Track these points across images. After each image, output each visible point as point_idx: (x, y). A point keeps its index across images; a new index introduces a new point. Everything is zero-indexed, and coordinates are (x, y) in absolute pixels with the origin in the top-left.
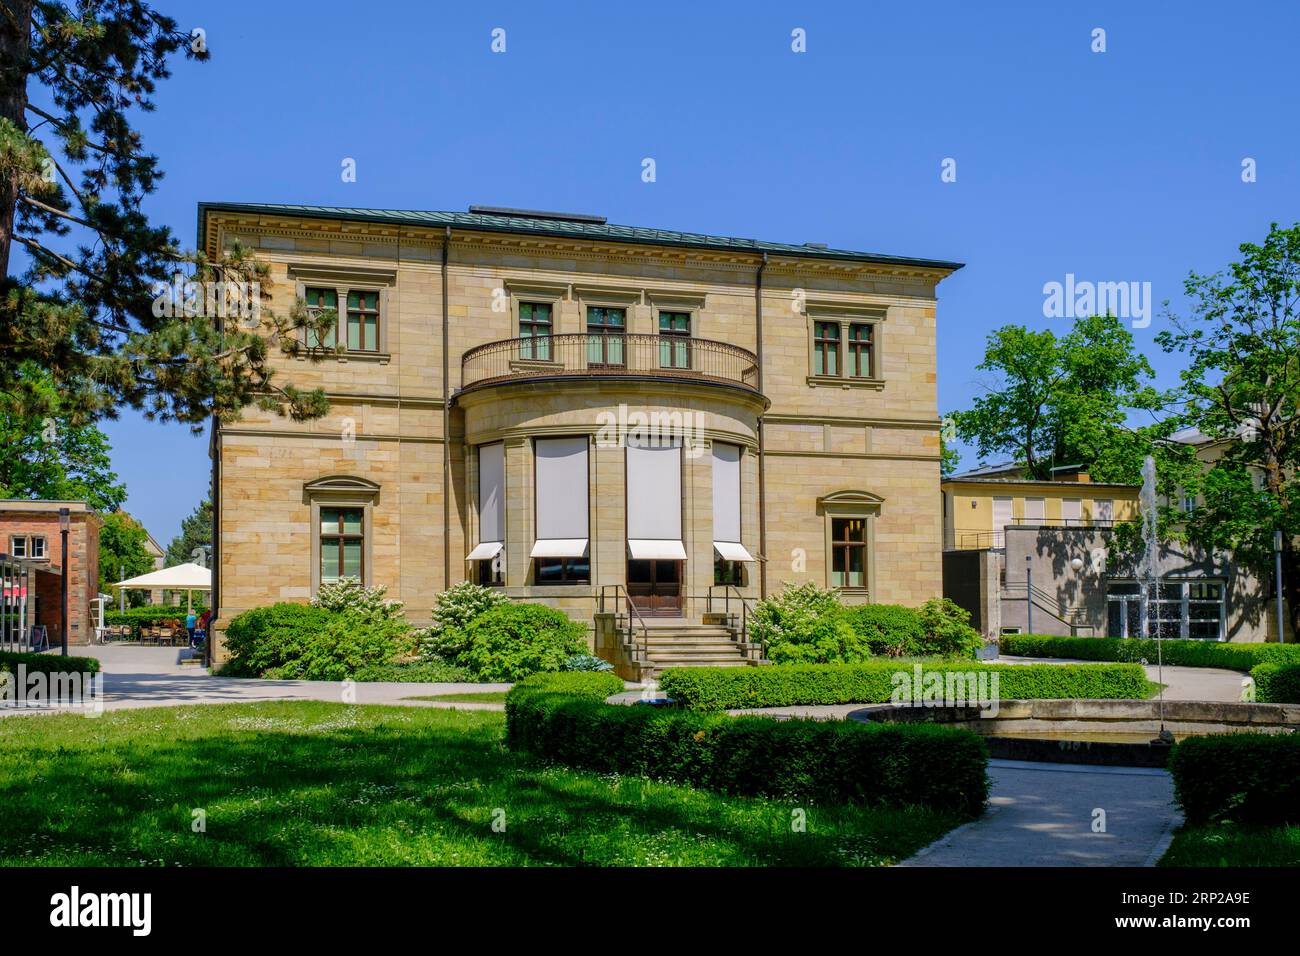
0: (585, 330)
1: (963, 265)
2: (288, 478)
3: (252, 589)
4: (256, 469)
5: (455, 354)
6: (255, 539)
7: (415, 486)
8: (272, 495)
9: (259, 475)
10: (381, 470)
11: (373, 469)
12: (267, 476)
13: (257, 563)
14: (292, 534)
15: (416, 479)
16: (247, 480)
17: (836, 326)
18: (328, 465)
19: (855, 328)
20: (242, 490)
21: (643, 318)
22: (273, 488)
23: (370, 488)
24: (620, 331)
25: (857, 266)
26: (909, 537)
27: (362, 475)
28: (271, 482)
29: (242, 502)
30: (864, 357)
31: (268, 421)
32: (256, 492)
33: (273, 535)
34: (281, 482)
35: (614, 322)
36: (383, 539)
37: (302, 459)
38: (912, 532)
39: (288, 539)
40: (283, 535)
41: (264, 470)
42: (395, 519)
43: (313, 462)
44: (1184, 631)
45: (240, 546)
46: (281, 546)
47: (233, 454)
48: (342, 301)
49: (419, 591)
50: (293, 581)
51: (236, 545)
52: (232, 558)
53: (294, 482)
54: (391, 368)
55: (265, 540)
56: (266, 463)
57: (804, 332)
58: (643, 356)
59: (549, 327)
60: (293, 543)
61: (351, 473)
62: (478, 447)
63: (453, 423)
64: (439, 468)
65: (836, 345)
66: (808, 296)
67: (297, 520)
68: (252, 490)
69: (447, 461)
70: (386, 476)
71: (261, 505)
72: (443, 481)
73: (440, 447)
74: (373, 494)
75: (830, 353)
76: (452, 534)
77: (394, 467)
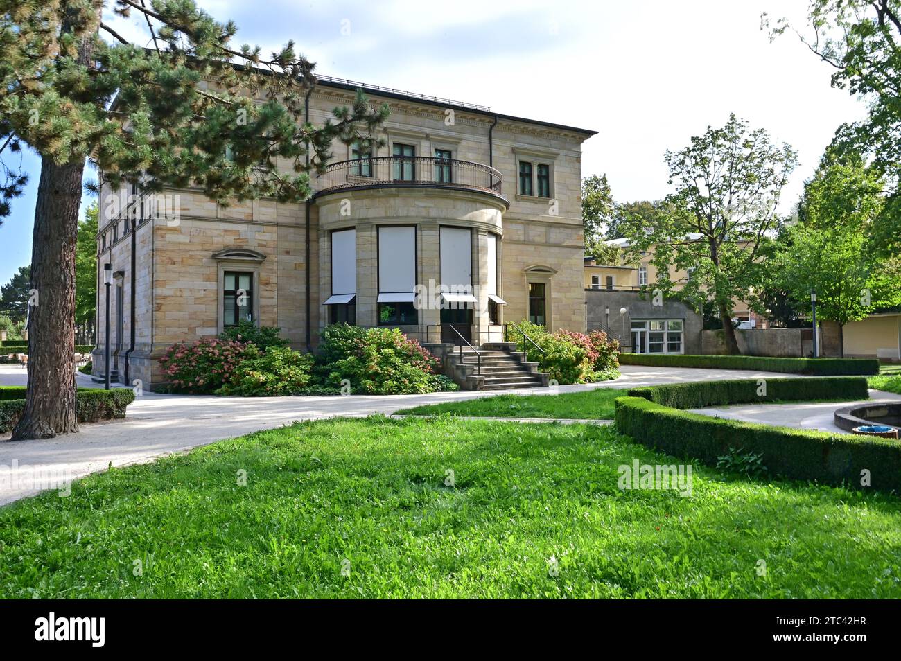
0: (392, 156)
1: (597, 133)
2: (202, 250)
3: (176, 329)
4: (180, 243)
6: (178, 293)
7: (288, 257)
8: (191, 262)
9: (182, 247)
10: (265, 246)
11: (260, 245)
12: (188, 248)
13: (180, 311)
14: (205, 290)
15: (288, 253)
16: (173, 251)
17: (530, 165)
18: (229, 240)
19: (540, 166)
20: (170, 258)
22: (191, 257)
23: (259, 259)
24: (413, 158)
25: (544, 129)
26: (568, 295)
27: (253, 249)
28: (190, 253)
29: (170, 267)
31: (188, 210)
32: (180, 260)
33: (191, 290)
34: (198, 253)
35: (407, 153)
36: (265, 293)
37: (212, 237)
38: (569, 292)
39: (202, 294)
40: (199, 290)
41: (185, 244)
42: (273, 280)
43: (220, 239)
44: (665, 347)
45: (168, 299)
46: (197, 298)
47: (164, 232)
49: (290, 329)
50: (205, 324)
51: (165, 297)
52: (163, 307)
53: (206, 253)
55: (186, 294)
56: (187, 239)
57: (513, 167)
59: (369, 154)
60: (205, 297)
61: (245, 247)
62: (332, 231)
63: (312, 216)
64: (303, 246)
65: (530, 175)
66: (516, 144)
67: (208, 280)
68: (177, 258)
69: (308, 241)
70: (268, 250)
71: (183, 269)
72: (305, 255)
73: (304, 231)
74: (260, 262)
75: (527, 180)
76: (311, 291)
77: (273, 244)
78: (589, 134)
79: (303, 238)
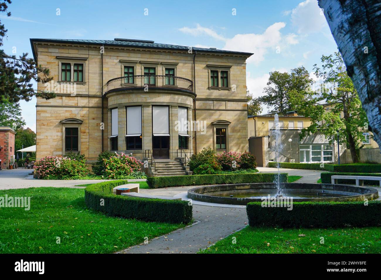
0: (143, 74)
1: (253, 54)
2: (56, 119)
3: (45, 152)
4: (47, 117)
5: (105, 82)
6: (46, 138)
7: (94, 121)
8: (51, 124)
9: (47, 119)
10: (83, 117)
11: (81, 116)
12: (50, 119)
13: (46, 145)
14: (57, 136)
15: (94, 119)
16: (43, 120)
17: (217, 72)
18: (68, 115)
19: (223, 72)
20: (42, 123)
21: (160, 71)
22: (51, 122)
23: (80, 122)
24: (154, 74)
25: (223, 54)
27: (77, 118)
28: (51, 121)
29: (43, 127)
30: (225, 80)
31: (50, 103)
32: (47, 124)
33: (51, 136)
34: (54, 121)
35: (152, 71)
36: (83, 137)
37: (60, 114)
38: (239, 132)
39: (56, 137)
40: (54, 136)
41: (49, 117)
42: (87, 131)
43: (63, 115)
44: (322, 159)
45: (41, 140)
46: (54, 139)
47: (40, 112)
48: (72, 67)
49: (94, 152)
50: (57, 150)
51: (40, 139)
52: (39, 144)
53: (58, 120)
54: (86, 86)
55: (49, 138)
56: (50, 115)
57: (207, 74)
58: (160, 81)
59: (133, 73)
60: (57, 139)
61: (74, 118)
62: (111, 109)
63: (105, 102)
64: (100, 116)
65: (217, 77)
66: (209, 63)
67: (58, 132)
68: (45, 123)
69: (103, 114)
70: (85, 118)
71: (48, 128)
72: (101, 119)
73: (101, 109)
74: (81, 124)
75: (215, 80)
76: (104, 135)
77: (87, 116)
78: (249, 55)
79: (100, 112)
